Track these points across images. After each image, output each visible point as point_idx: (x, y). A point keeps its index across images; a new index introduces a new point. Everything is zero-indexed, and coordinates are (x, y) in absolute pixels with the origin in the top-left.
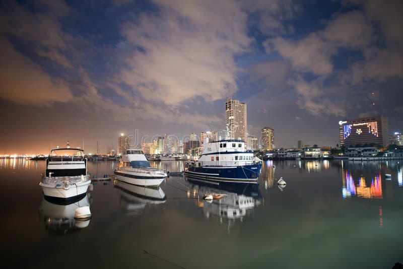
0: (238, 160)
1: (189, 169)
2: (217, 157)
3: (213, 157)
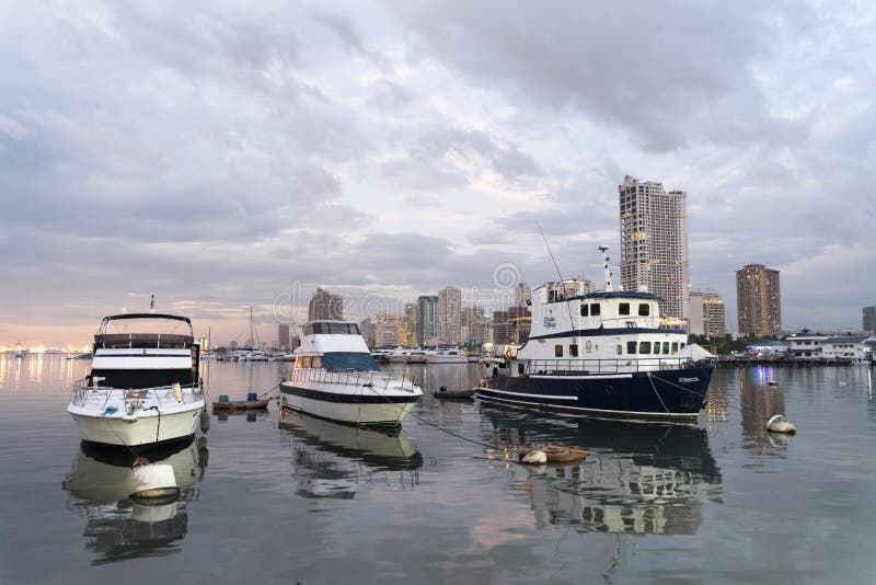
0: (638, 355)
2: (571, 346)
3: (561, 347)
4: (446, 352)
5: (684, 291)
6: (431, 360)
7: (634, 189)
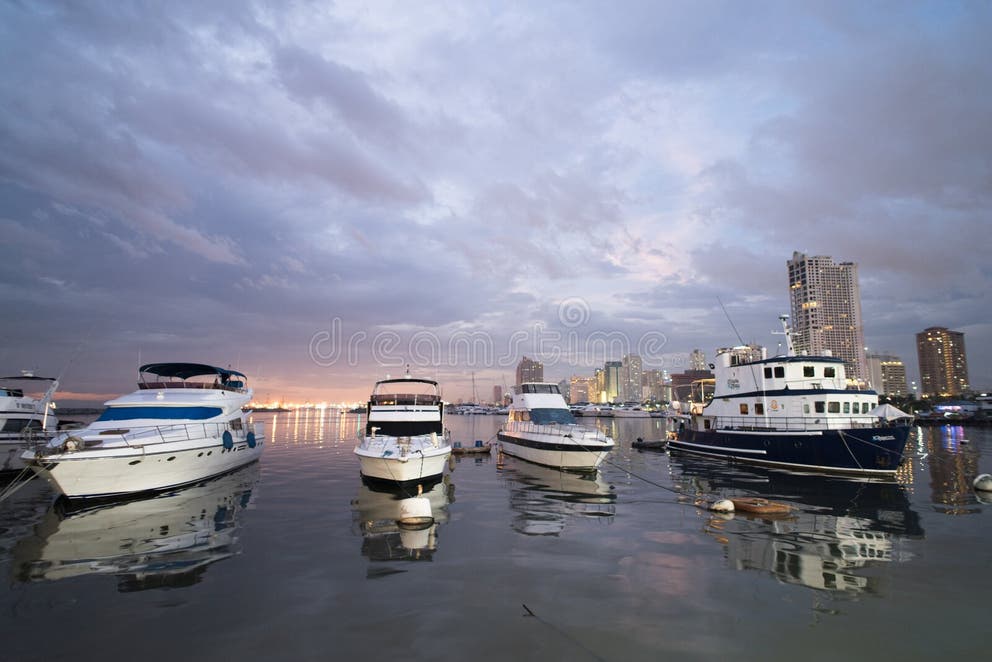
0: (827, 414)
1: (680, 436)
2: (756, 405)
3: (746, 405)
4: (631, 409)
5: (861, 354)
6: (617, 414)
7: (803, 263)
